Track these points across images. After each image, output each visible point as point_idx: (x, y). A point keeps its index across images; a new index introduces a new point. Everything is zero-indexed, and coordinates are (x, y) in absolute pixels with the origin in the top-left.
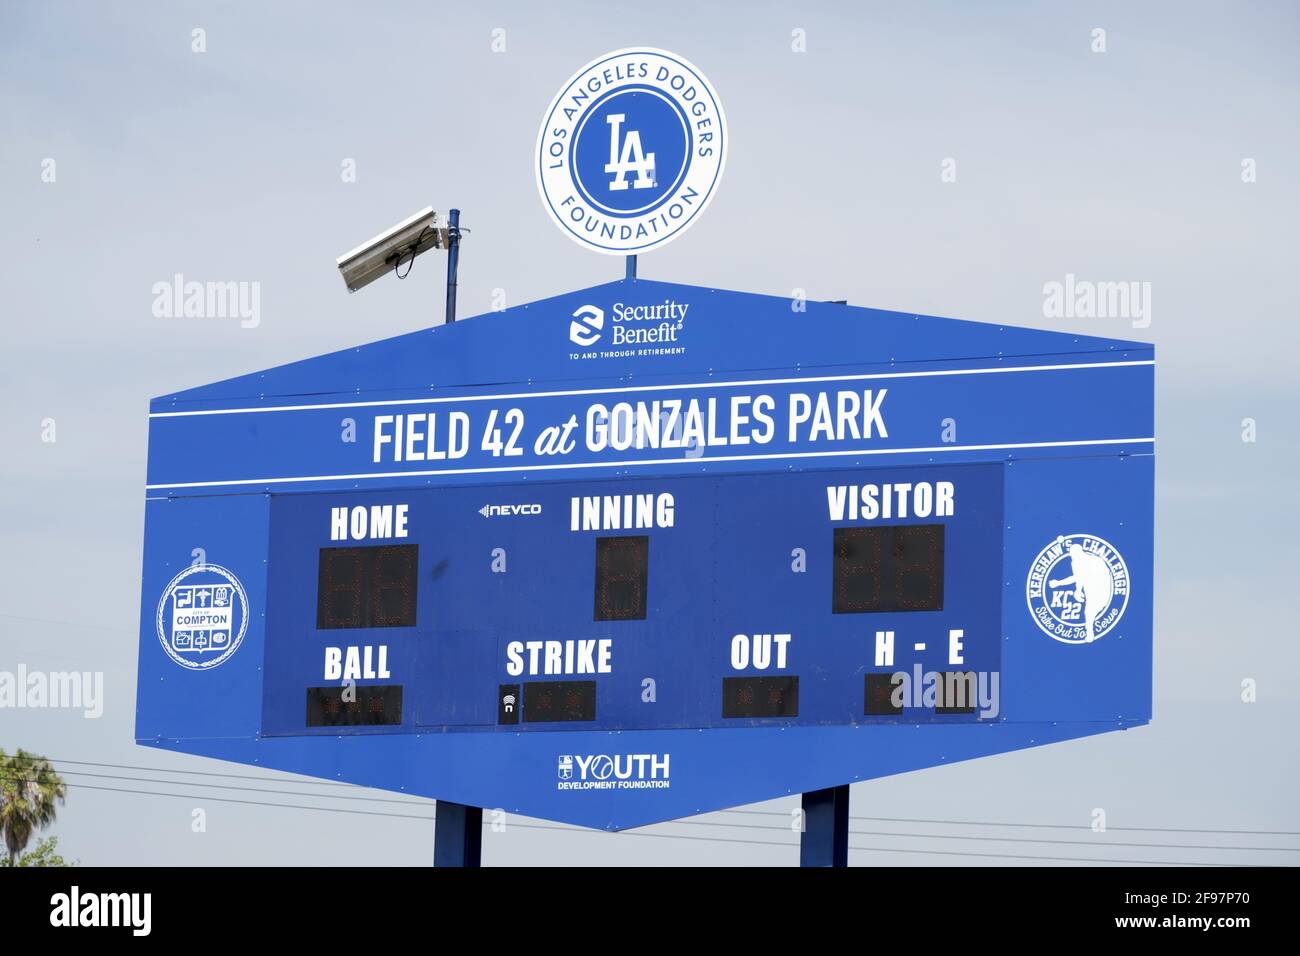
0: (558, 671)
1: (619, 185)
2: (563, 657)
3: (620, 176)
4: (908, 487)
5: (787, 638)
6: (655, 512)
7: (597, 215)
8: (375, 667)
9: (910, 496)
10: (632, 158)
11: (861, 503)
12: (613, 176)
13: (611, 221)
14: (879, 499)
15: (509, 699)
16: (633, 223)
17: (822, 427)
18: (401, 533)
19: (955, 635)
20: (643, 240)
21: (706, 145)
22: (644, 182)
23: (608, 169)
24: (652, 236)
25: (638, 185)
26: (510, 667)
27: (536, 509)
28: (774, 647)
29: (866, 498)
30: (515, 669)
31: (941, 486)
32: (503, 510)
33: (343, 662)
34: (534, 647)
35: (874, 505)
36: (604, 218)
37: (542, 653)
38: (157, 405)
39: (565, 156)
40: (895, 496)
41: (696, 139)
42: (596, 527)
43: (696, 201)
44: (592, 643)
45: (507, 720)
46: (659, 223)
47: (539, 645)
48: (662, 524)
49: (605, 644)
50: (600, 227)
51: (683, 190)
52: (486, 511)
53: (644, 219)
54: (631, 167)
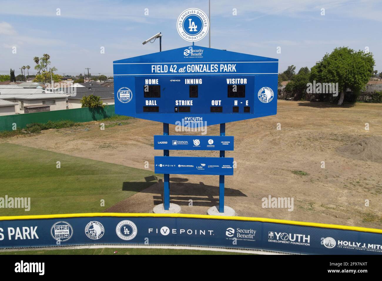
0: (184, 105)
1: (191, 30)
2: (185, 103)
3: (191, 29)
4: (239, 79)
5: (221, 101)
6: (199, 82)
7: (188, 35)
8: (154, 103)
9: (240, 81)
10: (193, 26)
11: (232, 81)
12: (190, 29)
13: (190, 36)
14: (235, 81)
15: (176, 109)
16: (194, 37)
17: (226, 70)
18: (157, 83)
19: (247, 101)
20: (195, 39)
21: (205, 25)
22: (195, 30)
23: (189, 28)
24: (197, 39)
25: (194, 31)
26: (176, 104)
27: (179, 81)
28: (219, 102)
29: (233, 81)
30: (177, 104)
31: (245, 79)
32: (174, 81)
33: (149, 103)
34: (180, 101)
35: (234, 82)
36: (189, 36)
37: (181, 102)
38: (114, 62)
39: (182, 25)
40: (237, 80)
41: (204, 24)
42: (189, 83)
43: (204, 34)
44: (189, 101)
45: (176, 112)
46: (198, 37)
47: (181, 101)
48: (200, 83)
49: (191, 101)
50: (188, 37)
51: (202, 32)
52: (171, 81)
53: (196, 36)
54: (193, 28)
